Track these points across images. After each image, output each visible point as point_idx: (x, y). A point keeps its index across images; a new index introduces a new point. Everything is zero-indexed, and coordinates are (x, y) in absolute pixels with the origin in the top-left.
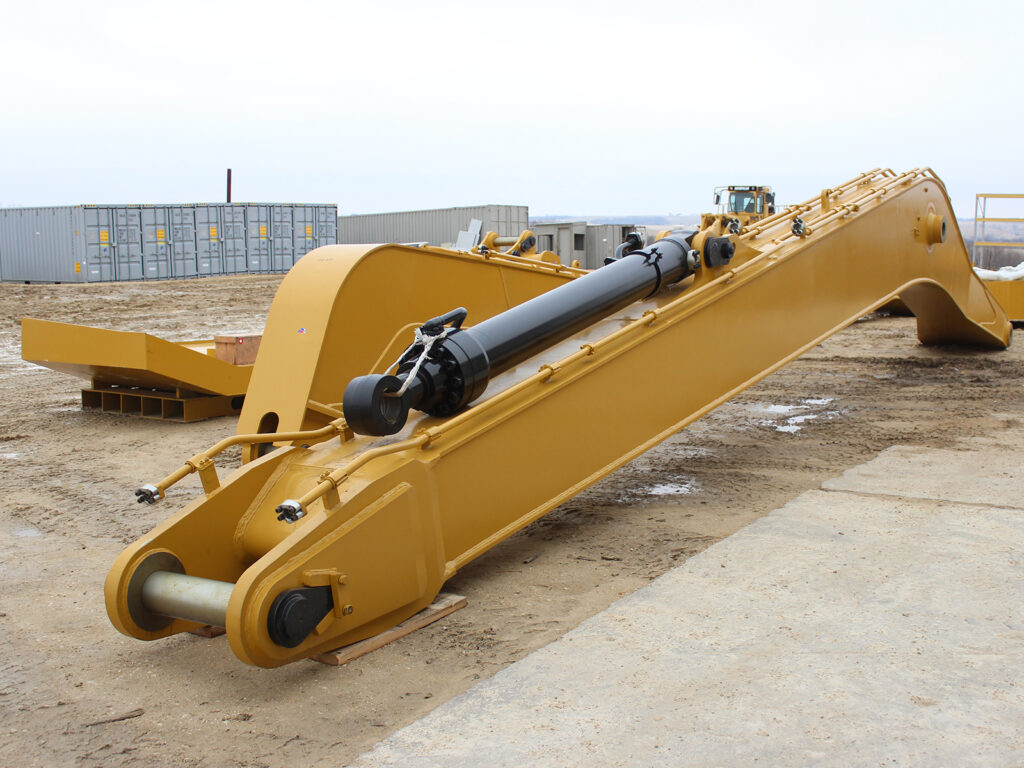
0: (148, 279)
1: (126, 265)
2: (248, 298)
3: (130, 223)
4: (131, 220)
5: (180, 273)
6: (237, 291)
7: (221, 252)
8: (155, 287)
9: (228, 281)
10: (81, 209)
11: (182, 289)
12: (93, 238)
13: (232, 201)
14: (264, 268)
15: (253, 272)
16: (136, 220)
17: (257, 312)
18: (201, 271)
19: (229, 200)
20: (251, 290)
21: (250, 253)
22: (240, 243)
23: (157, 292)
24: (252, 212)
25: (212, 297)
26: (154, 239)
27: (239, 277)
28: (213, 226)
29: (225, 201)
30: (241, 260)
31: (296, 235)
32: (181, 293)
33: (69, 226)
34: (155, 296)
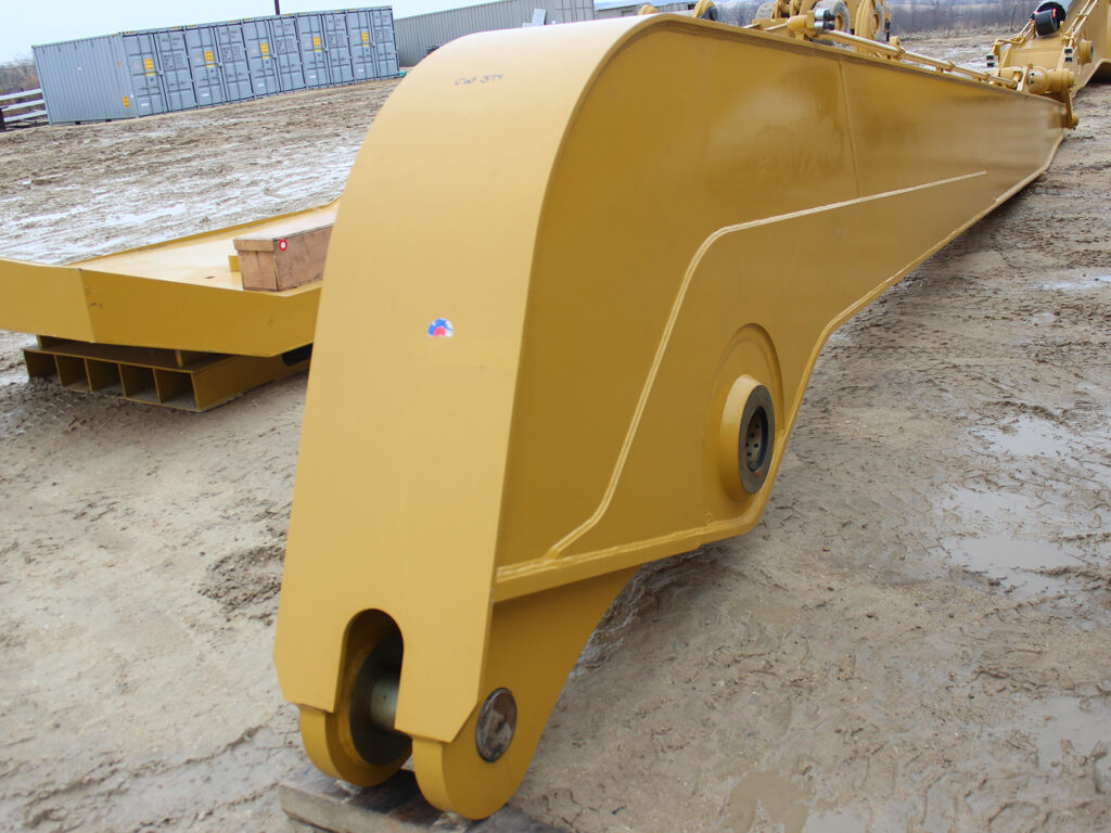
0: (202, 107)
1: (177, 94)
2: (308, 121)
3: (174, 47)
4: (175, 44)
5: (235, 96)
6: (296, 111)
7: (276, 69)
8: (208, 115)
9: (287, 99)
10: (120, 38)
11: (236, 115)
12: (137, 68)
13: (282, 12)
14: (323, 81)
15: (312, 88)
16: (181, 44)
17: (318, 137)
18: (257, 92)
19: (278, 12)
20: (311, 108)
21: (306, 67)
22: (294, 58)
23: (209, 121)
24: (303, 23)
25: (268, 123)
26: (204, 62)
27: (298, 94)
28: (263, 42)
29: (273, 13)
30: (297, 76)
31: (352, 44)
32: (234, 121)
33: (110, 57)
34: (205, 127)
